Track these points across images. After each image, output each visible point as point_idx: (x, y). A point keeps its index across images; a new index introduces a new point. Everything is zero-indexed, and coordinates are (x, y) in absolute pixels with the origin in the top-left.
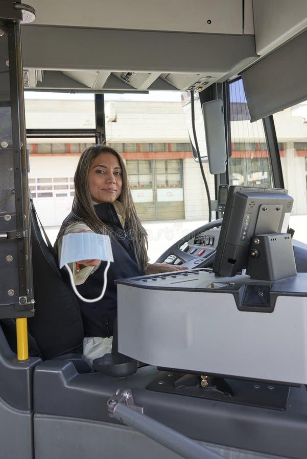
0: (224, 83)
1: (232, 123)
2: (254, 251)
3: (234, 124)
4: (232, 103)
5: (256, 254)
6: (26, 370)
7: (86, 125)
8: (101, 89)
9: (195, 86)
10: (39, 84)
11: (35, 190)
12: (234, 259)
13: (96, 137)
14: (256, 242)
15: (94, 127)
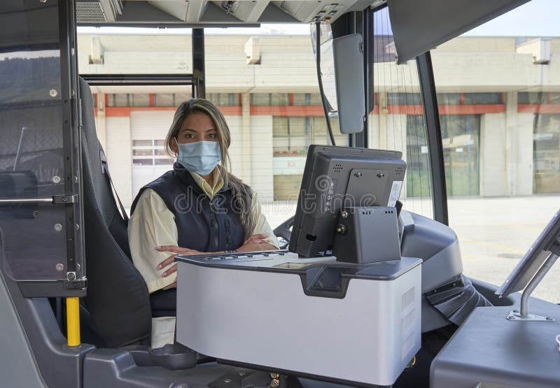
0: (365, 11)
1: (376, 65)
2: (341, 227)
3: (377, 67)
4: (377, 36)
5: (342, 230)
6: (76, 357)
7: (180, 68)
8: (198, 22)
9: (319, 17)
10: (118, 17)
11: (152, 155)
12: (313, 235)
13: (193, 84)
14: (344, 215)
15: (190, 71)
